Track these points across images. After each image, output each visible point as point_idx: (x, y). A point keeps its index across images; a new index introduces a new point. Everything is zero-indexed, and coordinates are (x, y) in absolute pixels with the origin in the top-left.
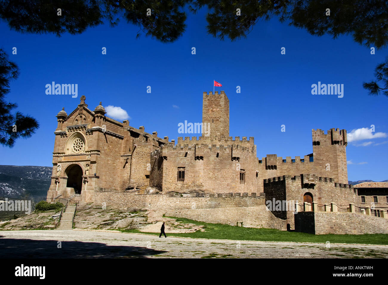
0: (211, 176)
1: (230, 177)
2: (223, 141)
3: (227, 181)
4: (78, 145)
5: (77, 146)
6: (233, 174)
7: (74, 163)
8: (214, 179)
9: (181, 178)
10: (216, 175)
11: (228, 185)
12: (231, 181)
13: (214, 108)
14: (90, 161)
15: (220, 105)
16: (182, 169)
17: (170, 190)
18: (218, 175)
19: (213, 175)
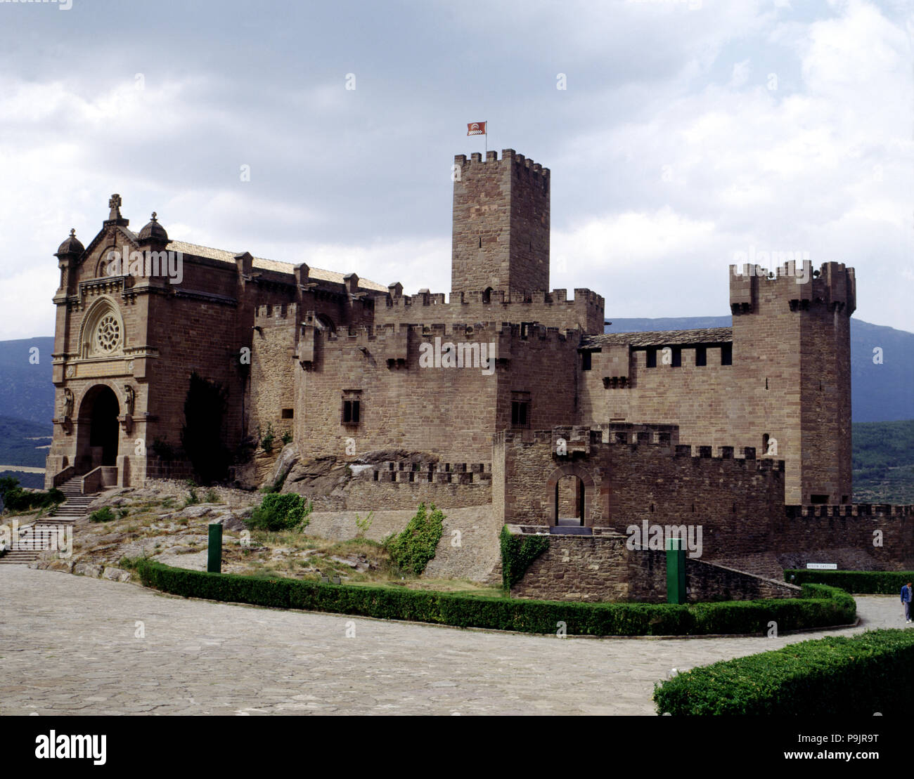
0: (428, 413)
1: (482, 416)
2: (495, 306)
3: (473, 428)
4: (109, 334)
5: (107, 336)
6: (490, 408)
7: (100, 382)
8: (437, 421)
9: (352, 422)
10: (443, 410)
11: (474, 439)
12: (482, 426)
13: (485, 203)
14: (132, 375)
15: (500, 194)
16: (352, 397)
17: (322, 454)
18: (447, 410)
19: (434, 411)
